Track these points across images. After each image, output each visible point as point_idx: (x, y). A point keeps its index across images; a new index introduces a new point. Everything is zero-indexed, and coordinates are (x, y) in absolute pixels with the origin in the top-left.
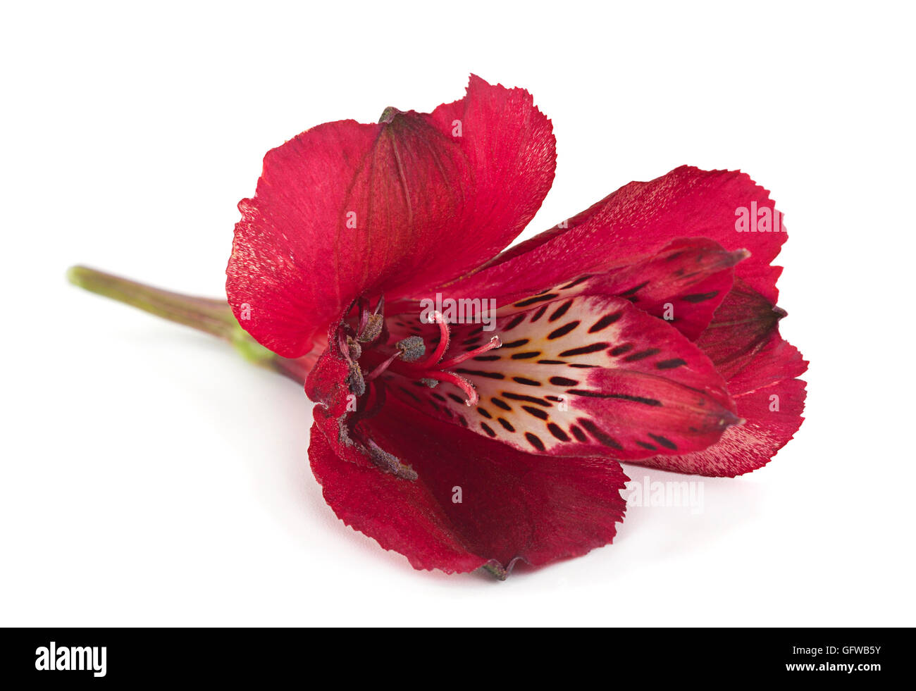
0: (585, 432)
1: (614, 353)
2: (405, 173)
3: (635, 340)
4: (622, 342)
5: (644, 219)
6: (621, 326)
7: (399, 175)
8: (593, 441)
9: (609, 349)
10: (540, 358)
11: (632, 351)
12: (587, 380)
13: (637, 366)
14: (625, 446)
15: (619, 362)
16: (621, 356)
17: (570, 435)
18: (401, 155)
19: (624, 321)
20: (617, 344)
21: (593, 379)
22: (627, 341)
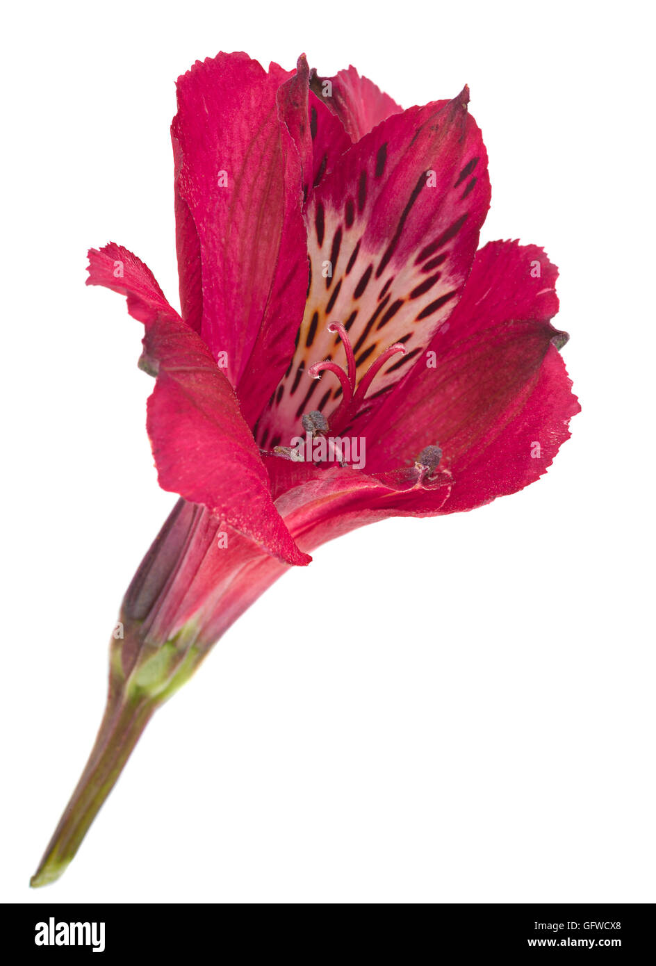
0: (434, 256)
1: (349, 223)
2: (188, 365)
3: (346, 197)
4: (343, 210)
5: (193, 192)
6: (330, 207)
7: (190, 372)
8: (449, 247)
9: (344, 228)
10: (322, 312)
11: (355, 201)
12: (372, 254)
13: (371, 199)
14: (463, 212)
15: (360, 219)
16: (356, 215)
17: (432, 273)
18: (174, 366)
19: (327, 202)
20: (342, 217)
21: (374, 246)
22: (344, 205)
